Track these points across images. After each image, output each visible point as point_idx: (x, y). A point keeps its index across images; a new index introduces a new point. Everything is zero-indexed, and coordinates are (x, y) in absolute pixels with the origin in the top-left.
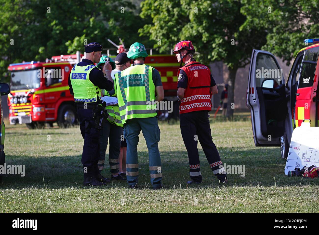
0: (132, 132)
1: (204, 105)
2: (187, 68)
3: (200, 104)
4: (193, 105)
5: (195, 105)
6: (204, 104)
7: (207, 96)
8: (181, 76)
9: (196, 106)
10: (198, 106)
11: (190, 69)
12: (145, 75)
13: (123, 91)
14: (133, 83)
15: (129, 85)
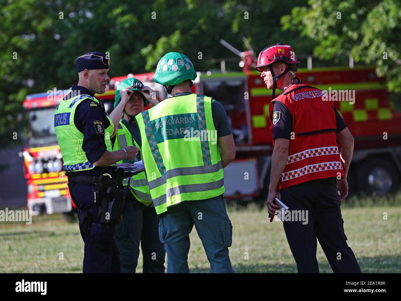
0: (176, 229)
1: (329, 168)
2: (287, 98)
3: (320, 166)
4: (305, 169)
5: (310, 168)
6: (328, 165)
7: (332, 149)
8: (278, 114)
9: (313, 170)
10: (315, 169)
11: (294, 98)
12: (198, 115)
13: (155, 150)
14: (176, 132)
15: (167, 136)
